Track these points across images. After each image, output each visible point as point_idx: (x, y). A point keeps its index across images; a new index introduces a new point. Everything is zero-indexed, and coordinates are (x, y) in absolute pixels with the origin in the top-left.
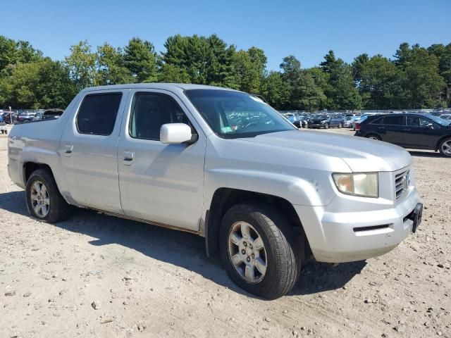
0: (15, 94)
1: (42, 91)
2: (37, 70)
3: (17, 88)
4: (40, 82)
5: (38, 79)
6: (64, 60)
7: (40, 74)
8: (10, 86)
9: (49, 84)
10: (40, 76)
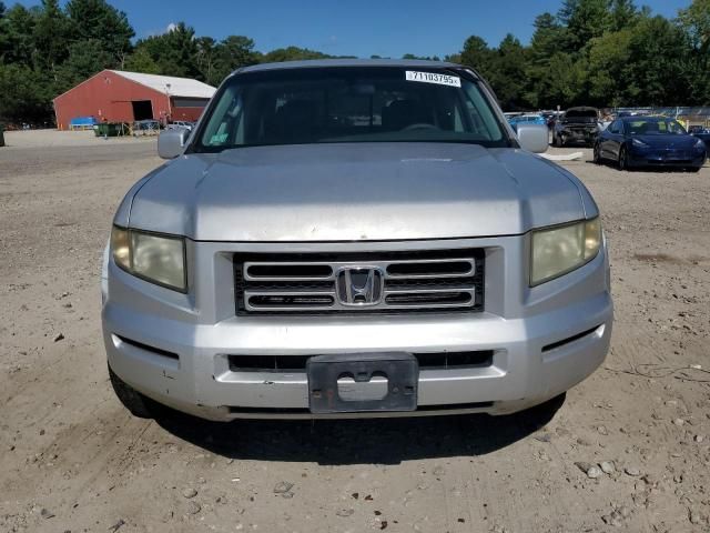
0: (588, 85)
1: (630, 76)
2: (628, 41)
3: (592, 75)
4: (629, 62)
5: (626, 57)
6: (676, 17)
7: (632, 47)
8: (582, 74)
9: (643, 63)
10: (630, 52)
